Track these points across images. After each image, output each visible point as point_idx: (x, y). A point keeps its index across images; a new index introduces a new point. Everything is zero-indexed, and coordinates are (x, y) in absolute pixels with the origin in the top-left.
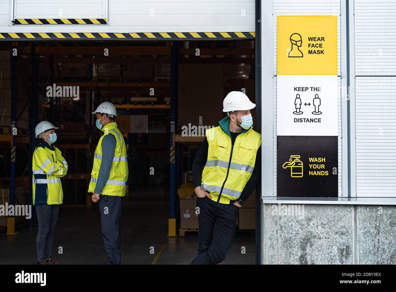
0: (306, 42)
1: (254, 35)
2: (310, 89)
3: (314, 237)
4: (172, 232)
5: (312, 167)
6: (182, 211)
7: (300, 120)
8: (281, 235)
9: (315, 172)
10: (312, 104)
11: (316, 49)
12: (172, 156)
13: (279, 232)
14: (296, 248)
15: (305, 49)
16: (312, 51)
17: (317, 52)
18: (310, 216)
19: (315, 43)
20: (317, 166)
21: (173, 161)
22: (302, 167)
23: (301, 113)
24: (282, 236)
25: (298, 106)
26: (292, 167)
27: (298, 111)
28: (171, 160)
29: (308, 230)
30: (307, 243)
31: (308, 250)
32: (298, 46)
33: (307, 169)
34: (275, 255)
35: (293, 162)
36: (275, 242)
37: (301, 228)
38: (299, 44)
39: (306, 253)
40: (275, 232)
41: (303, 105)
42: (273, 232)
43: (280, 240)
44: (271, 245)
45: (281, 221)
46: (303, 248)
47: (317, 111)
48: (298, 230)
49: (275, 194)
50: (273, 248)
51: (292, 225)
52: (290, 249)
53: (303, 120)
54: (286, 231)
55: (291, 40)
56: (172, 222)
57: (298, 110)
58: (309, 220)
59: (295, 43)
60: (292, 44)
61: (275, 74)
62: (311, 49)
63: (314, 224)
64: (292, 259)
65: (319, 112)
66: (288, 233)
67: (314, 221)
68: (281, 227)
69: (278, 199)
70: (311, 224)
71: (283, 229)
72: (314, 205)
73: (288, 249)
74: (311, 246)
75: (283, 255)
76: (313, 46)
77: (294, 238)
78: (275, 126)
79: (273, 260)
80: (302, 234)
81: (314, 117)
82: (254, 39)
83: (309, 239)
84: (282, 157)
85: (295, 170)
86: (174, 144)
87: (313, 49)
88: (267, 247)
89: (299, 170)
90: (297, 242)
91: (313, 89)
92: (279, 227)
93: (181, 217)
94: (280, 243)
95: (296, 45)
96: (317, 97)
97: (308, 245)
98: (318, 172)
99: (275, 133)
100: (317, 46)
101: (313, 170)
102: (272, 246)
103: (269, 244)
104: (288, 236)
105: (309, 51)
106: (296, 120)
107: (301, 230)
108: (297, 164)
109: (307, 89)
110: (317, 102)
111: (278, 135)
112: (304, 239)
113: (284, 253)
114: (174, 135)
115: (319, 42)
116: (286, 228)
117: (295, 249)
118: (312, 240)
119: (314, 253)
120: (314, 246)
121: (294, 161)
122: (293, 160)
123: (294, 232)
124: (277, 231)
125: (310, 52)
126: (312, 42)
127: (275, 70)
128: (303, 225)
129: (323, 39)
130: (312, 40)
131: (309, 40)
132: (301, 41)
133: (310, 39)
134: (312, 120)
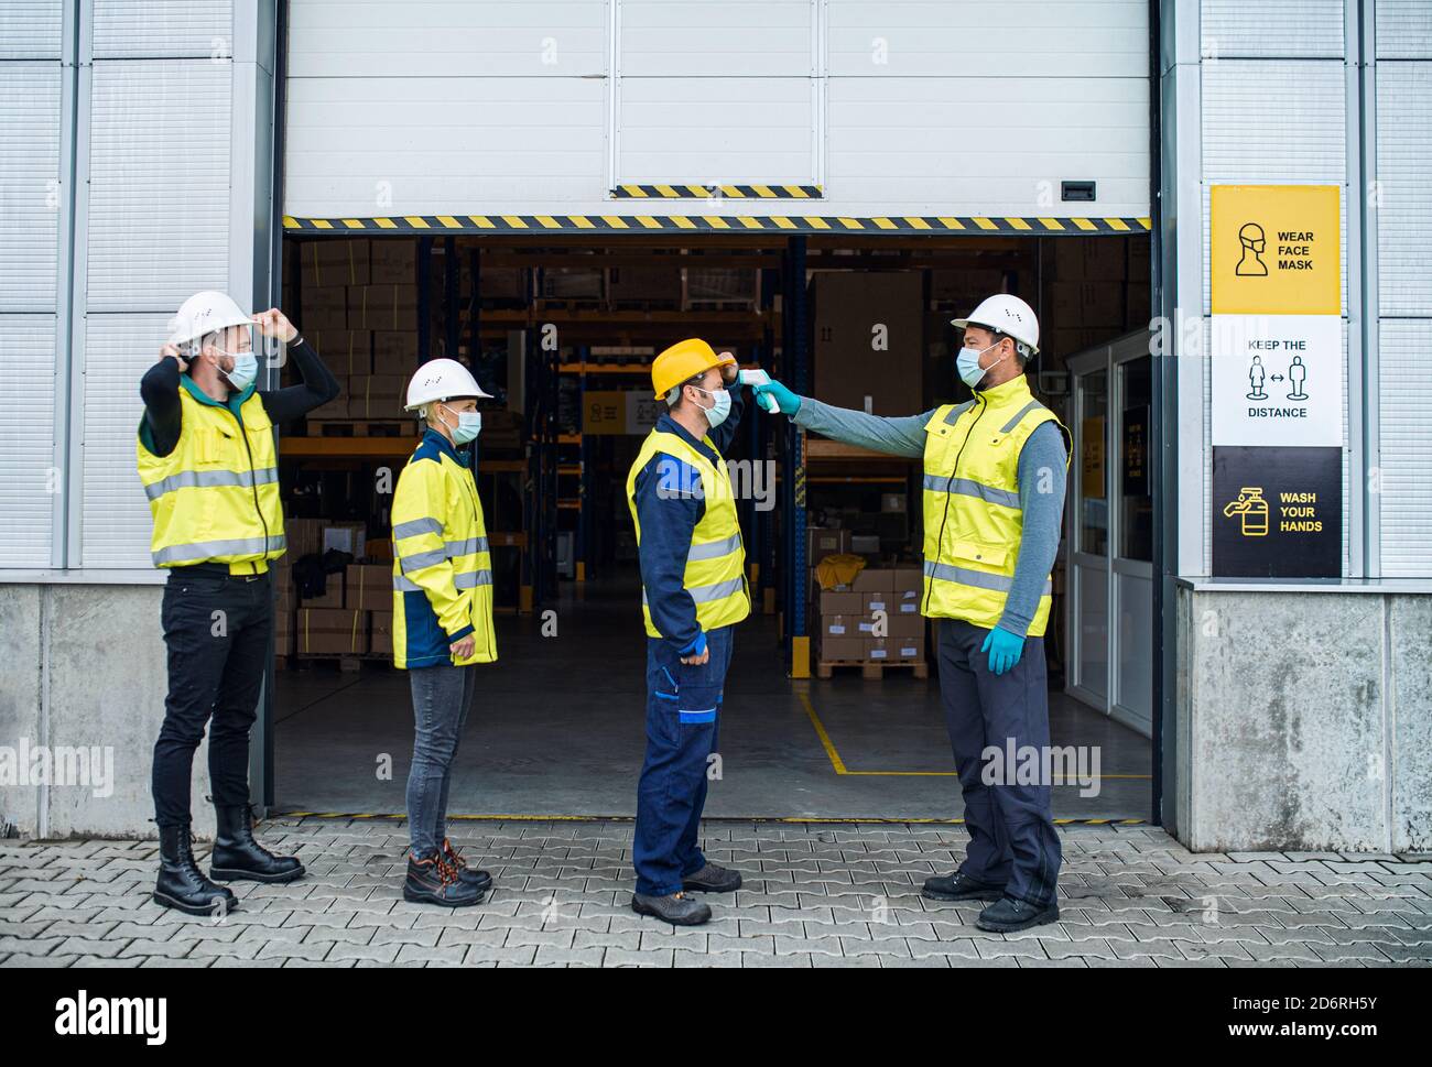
0: (1273, 243)
1: (1147, 225)
2: (1282, 345)
3: (1301, 661)
4: (801, 667)
5: (1287, 512)
6: (824, 620)
7: (1261, 412)
8: (1231, 658)
9: (1293, 523)
10: (1286, 376)
11: (1296, 259)
12: (800, 489)
13: (1227, 651)
14: (1263, 685)
15: (1271, 257)
16: (1286, 262)
17: (1296, 265)
18: (1292, 616)
19: (1292, 245)
20: (1298, 511)
21: (801, 502)
22: (1266, 512)
23: (1263, 396)
24: (1233, 660)
25: (1257, 382)
26: (1246, 515)
27: (1257, 393)
28: (797, 500)
29: (1289, 647)
30: (1286, 673)
31: (1287, 690)
32: (1257, 252)
33: (1276, 518)
34: (1217, 701)
35: (1247, 503)
36: (1218, 673)
37: (1274, 644)
38: (1258, 246)
39: (1282, 697)
40: (1218, 651)
41: (1267, 380)
42: (1214, 651)
43: (1228, 670)
44: (1209, 679)
45: (1232, 628)
46: (1278, 687)
47: (1298, 393)
48: (1267, 648)
49: (1208, 572)
50: (1214, 686)
51: (1253, 638)
52: (1249, 688)
53: (1268, 412)
54: (1240, 649)
55: (1241, 237)
56: (801, 645)
57: (1257, 391)
58: (1291, 625)
59: (1249, 244)
60: (1244, 246)
61: (1207, 313)
62: (1284, 257)
63: (1300, 635)
64: (1253, 709)
65: (1301, 394)
66: (1245, 654)
67: (1301, 628)
68: (1231, 641)
69: (1214, 582)
70: (1295, 634)
71: (1236, 645)
72: (1301, 593)
73: (1245, 687)
74: (1295, 681)
75: (1236, 701)
76: (1289, 251)
77: (1258, 664)
78: (1207, 424)
79: (1213, 711)
80: (1275, 656)
81: (1290, 405)
82: (1148, 234)
83: (1289, 667)
84: (1223, 491)
85: (1251, 519)
86: (803, 461)
87: (1289, 258)
88: (1200, 683)
89: (1259, 519)
90: (1264, 673)
91: (1289, 345)
92: (1226, 641)
93: (824, 634)
94: (1229, 677)
95: (1252, 248)
96: (1297, 361)
97: (1288, 678)
98: (1300, 524)
99: (1207, 439)
100: (1298, 251)
101: (1289, 519)
102: (1211, 681)
103: (1206, 677)
104: (1245, 660)
105: (1280, 262)
106: (1253, 413)
107: (1272, 647)
108: (1255, 506)
109: (1275, 344)
110: (1297, 373)
111: (1214, 444)
112: (1280, 667)
113: (1237, 698)
114: (804, 440)
115: (1301, 243)
116: (1241, 643)
117: (1261, 689)
118: (1297, 668)
119: (1301, 695)
120: (1299, 682)
121: (1250, 499)
122: (1247, 499)
123: (1257, 652)
124: (1222, 649)
125: (1282, 265)
126: (1286, 244)
127: (1207, 303)
128: (1277, 637)
129: (1310, 236)
130: (1286, 239)
131: (1281, 239)
132: (1263, 239)
133: (1282, 236)
134: (1287, 413)
